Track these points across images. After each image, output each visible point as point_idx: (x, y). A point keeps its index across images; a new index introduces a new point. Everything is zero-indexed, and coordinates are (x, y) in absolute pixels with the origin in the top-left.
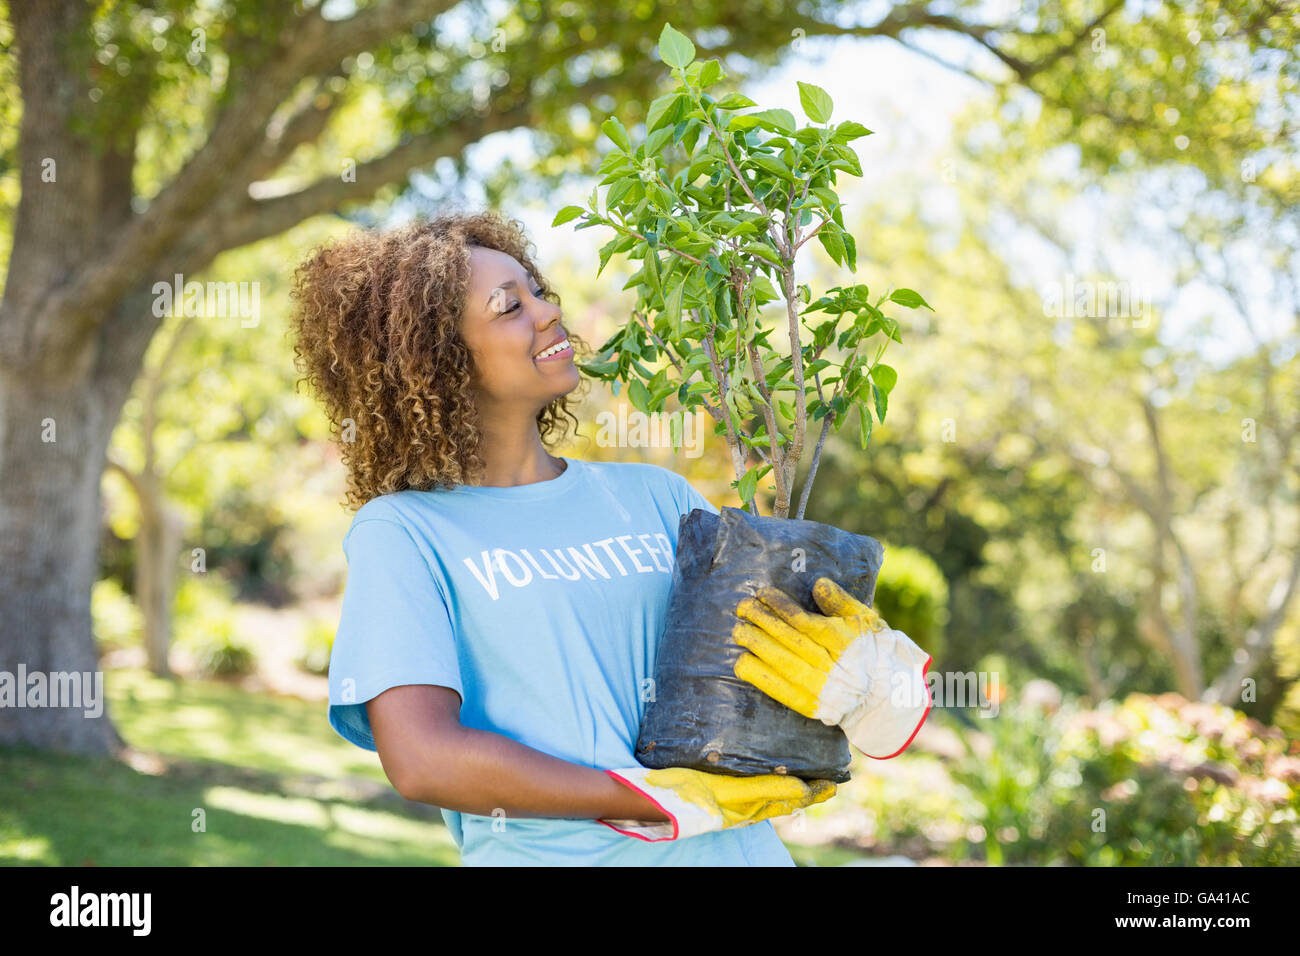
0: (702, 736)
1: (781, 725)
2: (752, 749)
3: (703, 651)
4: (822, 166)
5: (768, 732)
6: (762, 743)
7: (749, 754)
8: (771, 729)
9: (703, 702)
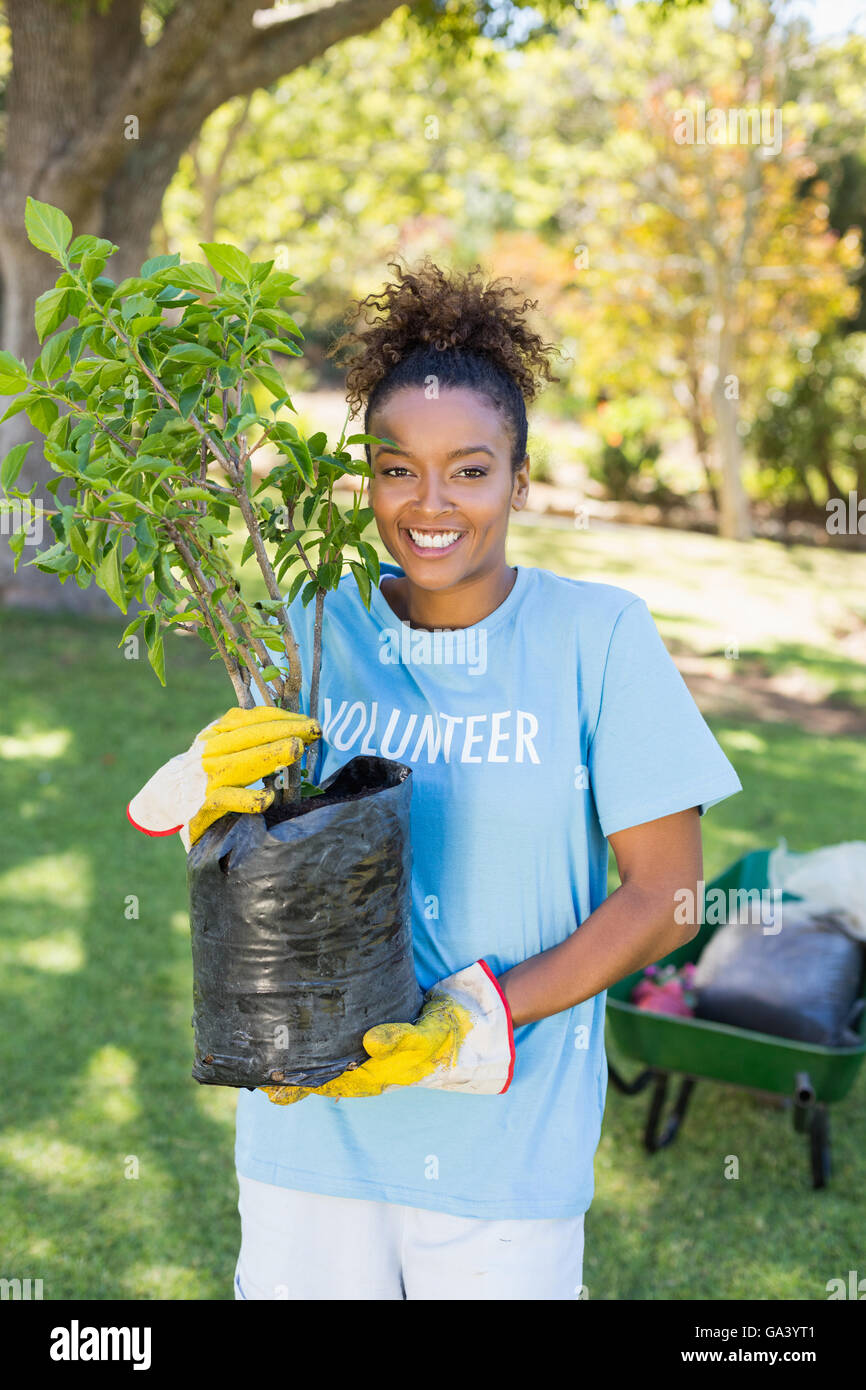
0: (260, 1056)
1: (341, 1025)
2: (315, 1058)
3: (239, 967)
4: (254, 347)
5: (329, 1036)
6: (326, 1049)
7: (314, 1065)
8: (331, 1032)
9: (252, 1021)
